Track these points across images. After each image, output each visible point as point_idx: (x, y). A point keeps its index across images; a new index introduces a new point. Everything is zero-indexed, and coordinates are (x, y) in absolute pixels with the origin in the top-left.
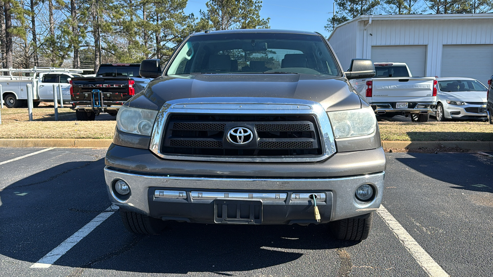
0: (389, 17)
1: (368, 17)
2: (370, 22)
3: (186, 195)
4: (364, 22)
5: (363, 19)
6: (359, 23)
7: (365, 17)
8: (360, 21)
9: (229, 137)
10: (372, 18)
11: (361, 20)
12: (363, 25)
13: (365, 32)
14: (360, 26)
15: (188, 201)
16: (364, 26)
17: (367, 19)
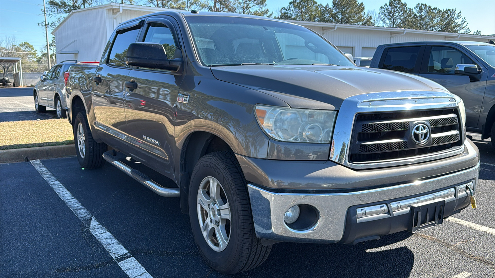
0: (139, 7)
1: (119, 5)
2: (121, 11)
3: (387, 208)
4: (113, 10)
5: (113, 7)
6: (107, 10)
7: (116, 5)
8: (108, 9)
9: (413, 137)
10: (123, 7)
11: (111, 8)
12: (112, 13)
13: (115, 20)
14: (109, 14)
15: (390, 215)
16: (113, 15)
17: (118, 8)
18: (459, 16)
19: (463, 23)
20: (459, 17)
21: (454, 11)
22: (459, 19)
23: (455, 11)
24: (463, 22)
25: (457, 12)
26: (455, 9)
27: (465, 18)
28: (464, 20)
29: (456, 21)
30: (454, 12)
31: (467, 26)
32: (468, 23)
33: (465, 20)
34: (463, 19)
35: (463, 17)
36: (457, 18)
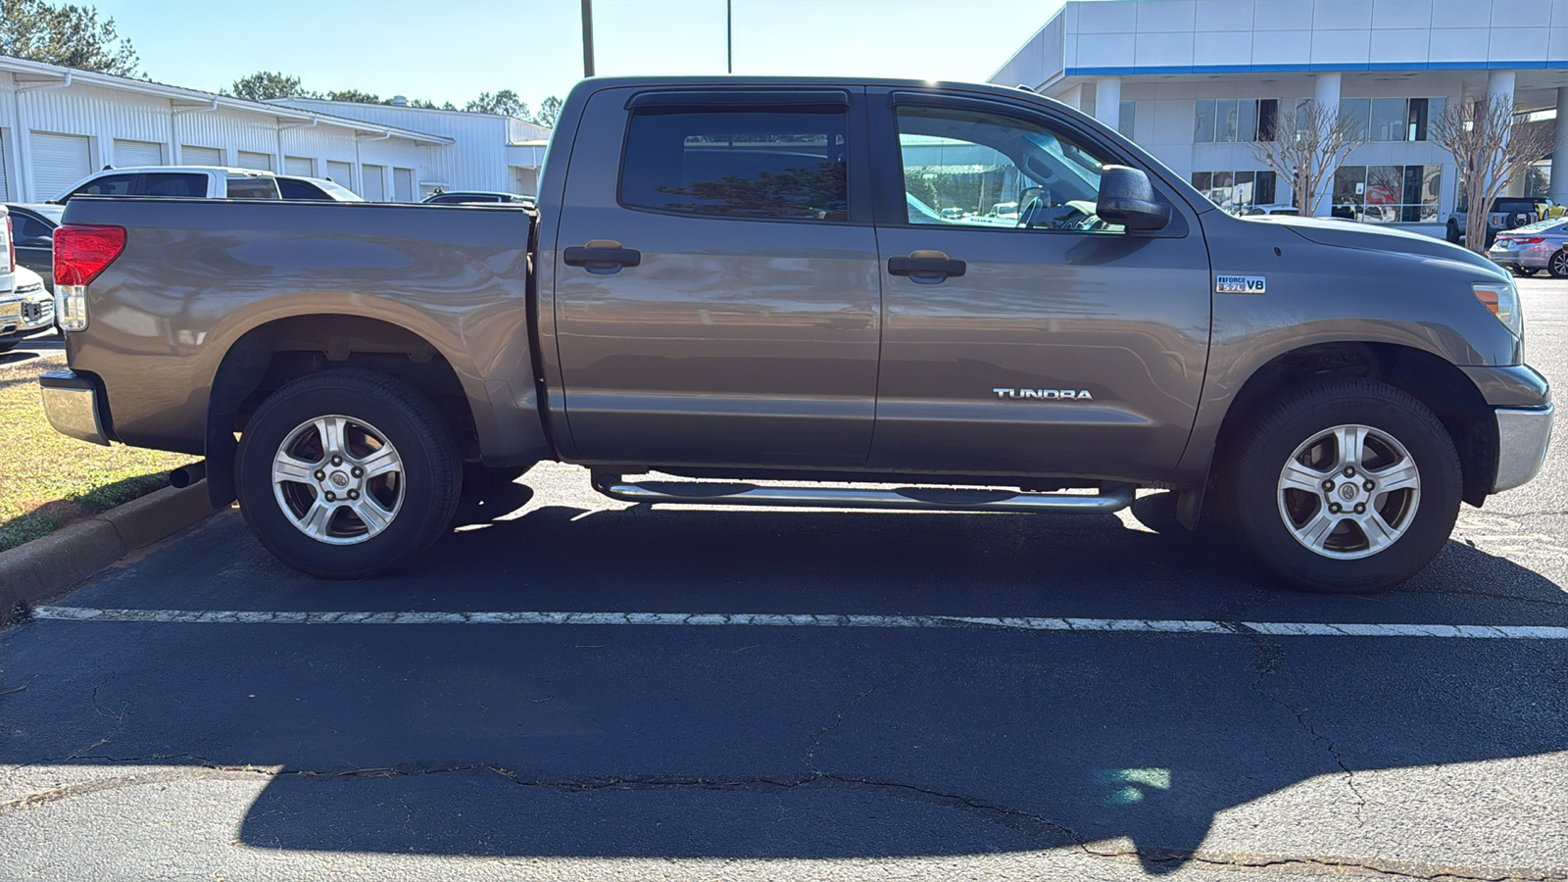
18: (110, 33)
19: (127, 58)
20: (112, 36)
21: (90, 14)
22: (109, 41)
23: (94, 15)
24: (124, 55)
25: (100, 20)
26: (94, 10)
27: (129, 41)
28: (128, 46)
29: (105, 48)
30: (92, 18)
31: (135, 65)
32: (138, 59)
33: (131, 47)
34: (126, 43)
35: (125, 39)
36: (103, 37)
